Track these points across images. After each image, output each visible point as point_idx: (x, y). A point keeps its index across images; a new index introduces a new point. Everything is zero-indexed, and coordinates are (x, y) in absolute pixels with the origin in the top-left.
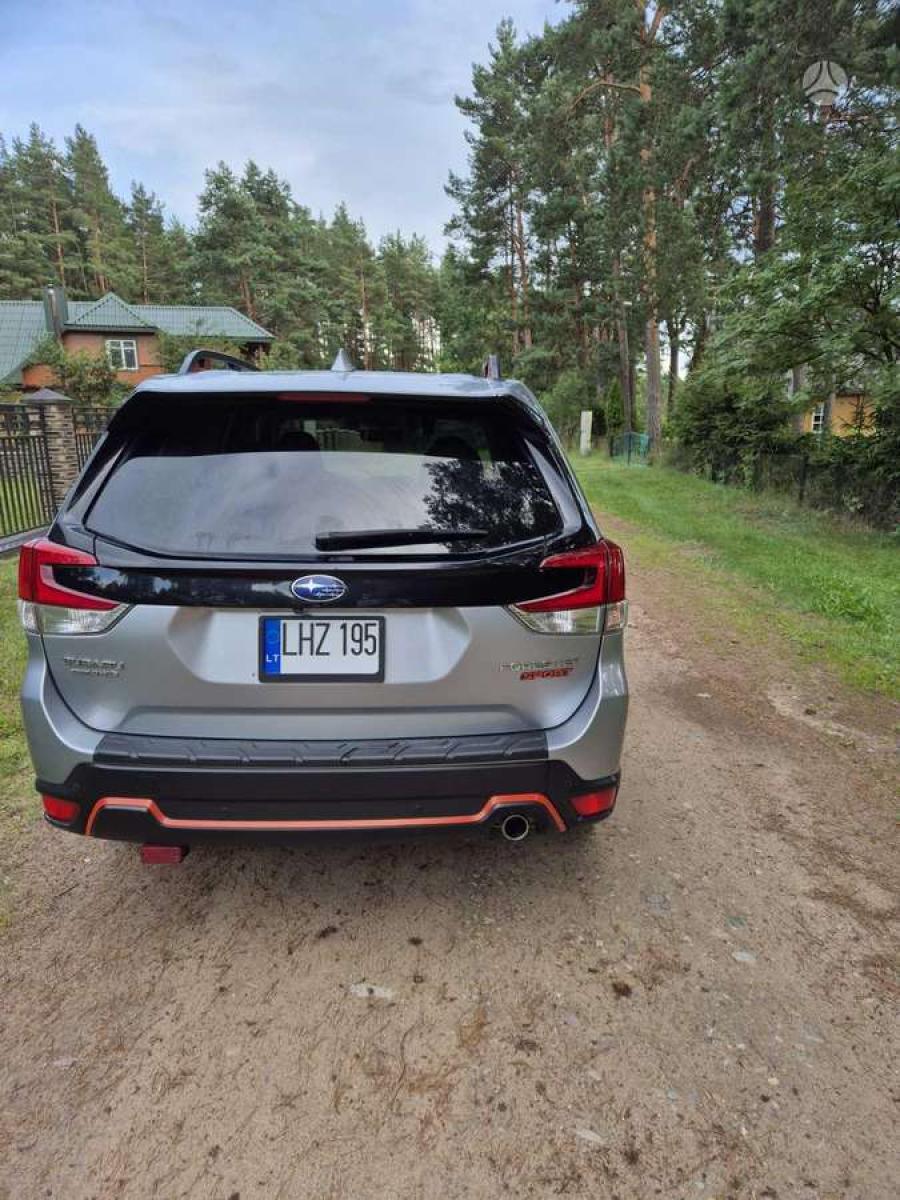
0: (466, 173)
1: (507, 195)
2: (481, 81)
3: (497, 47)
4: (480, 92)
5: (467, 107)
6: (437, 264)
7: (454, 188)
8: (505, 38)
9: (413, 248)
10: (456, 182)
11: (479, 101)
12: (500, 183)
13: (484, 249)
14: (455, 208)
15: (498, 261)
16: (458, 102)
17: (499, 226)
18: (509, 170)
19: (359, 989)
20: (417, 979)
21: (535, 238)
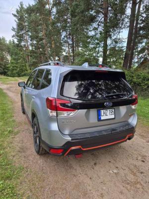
0: (15, 27)
1: (23, 32)
2: (17, 12)
3: (20, 6)
4: (18, 13)
5: (15, 16)
6: (8, 42)
7: (13, 29)
8: (22, 5)
9: (3, 39)
10: (14, 29)
11: (18, 15)
12: (22, 30)
13: (20, 41)
14: (14, 33)
15: (23, 44)
16: (13, 14)
17: (23, 37)
18: (23, 28)
19: (111, 172)
20: (117, 168)
21: (29, 41)
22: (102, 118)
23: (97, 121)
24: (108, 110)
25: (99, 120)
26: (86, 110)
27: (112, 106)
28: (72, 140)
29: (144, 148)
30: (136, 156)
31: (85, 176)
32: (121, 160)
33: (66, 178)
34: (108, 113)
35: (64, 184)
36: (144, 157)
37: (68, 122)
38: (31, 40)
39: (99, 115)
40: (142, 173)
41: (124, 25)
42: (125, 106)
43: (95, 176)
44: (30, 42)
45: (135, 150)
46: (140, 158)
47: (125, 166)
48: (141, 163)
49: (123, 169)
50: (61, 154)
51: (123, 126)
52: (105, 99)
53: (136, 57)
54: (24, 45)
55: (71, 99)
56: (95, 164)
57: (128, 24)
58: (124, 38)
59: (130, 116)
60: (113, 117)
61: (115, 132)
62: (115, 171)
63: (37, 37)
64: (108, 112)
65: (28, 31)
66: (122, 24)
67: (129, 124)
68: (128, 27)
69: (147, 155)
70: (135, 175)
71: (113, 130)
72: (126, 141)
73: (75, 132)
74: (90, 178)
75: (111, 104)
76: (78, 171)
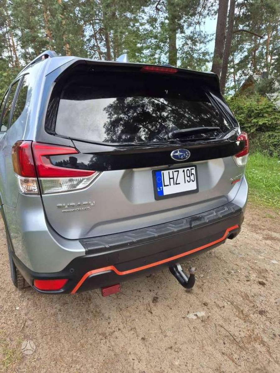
18: (5, 20)
19: (191, 316)
20: (205, 304)
21: (19, 48)
22: (167, 191)
23: (153, 200)
24: (181, 170)
25: (159, 195)
26: (122, 171)
27: (190, 160)
28: (87, 253)
29: (259, 252)
30: (244, 273)
31: (130, 334)
32: (214, 286)
33: (82, 346)
34: (181, 179)
35: (76, 362)
36: (262, 272)
37: (73, 206)
38: (22, 47)
39: (158, 183)
40: (262, 313)
41: (207, 9)
42: (221, 160)
43: (154, 331)
44: (20, 51)
45: (243, 259)
46: (253, 276)
47: (224, 299)
48: (256, 288)
49: (218, 306)
50: (62, 290)
51: (218, 209)
52: (172, 142)
53: (231, 78)
54: (9, 57)
55: (77, 144)
56: (155, 300)
57: (216, 7)
58: (209, 33)
59: (233, 183)
60: (193, 186)
61: (198, 223)
62: (201, 314)
63: (34, 39)
64: (181, 174)
65: (14, 28)
66: (204, 8)
67: (229, 203)
68: (215, 13)
69: (268, 267)
70: (246, 318)
71: (195, 218)
72: (223, 242)
73: (96, 232)
74: (143, 339)
75: (188, 155)
76: (112, 322)
